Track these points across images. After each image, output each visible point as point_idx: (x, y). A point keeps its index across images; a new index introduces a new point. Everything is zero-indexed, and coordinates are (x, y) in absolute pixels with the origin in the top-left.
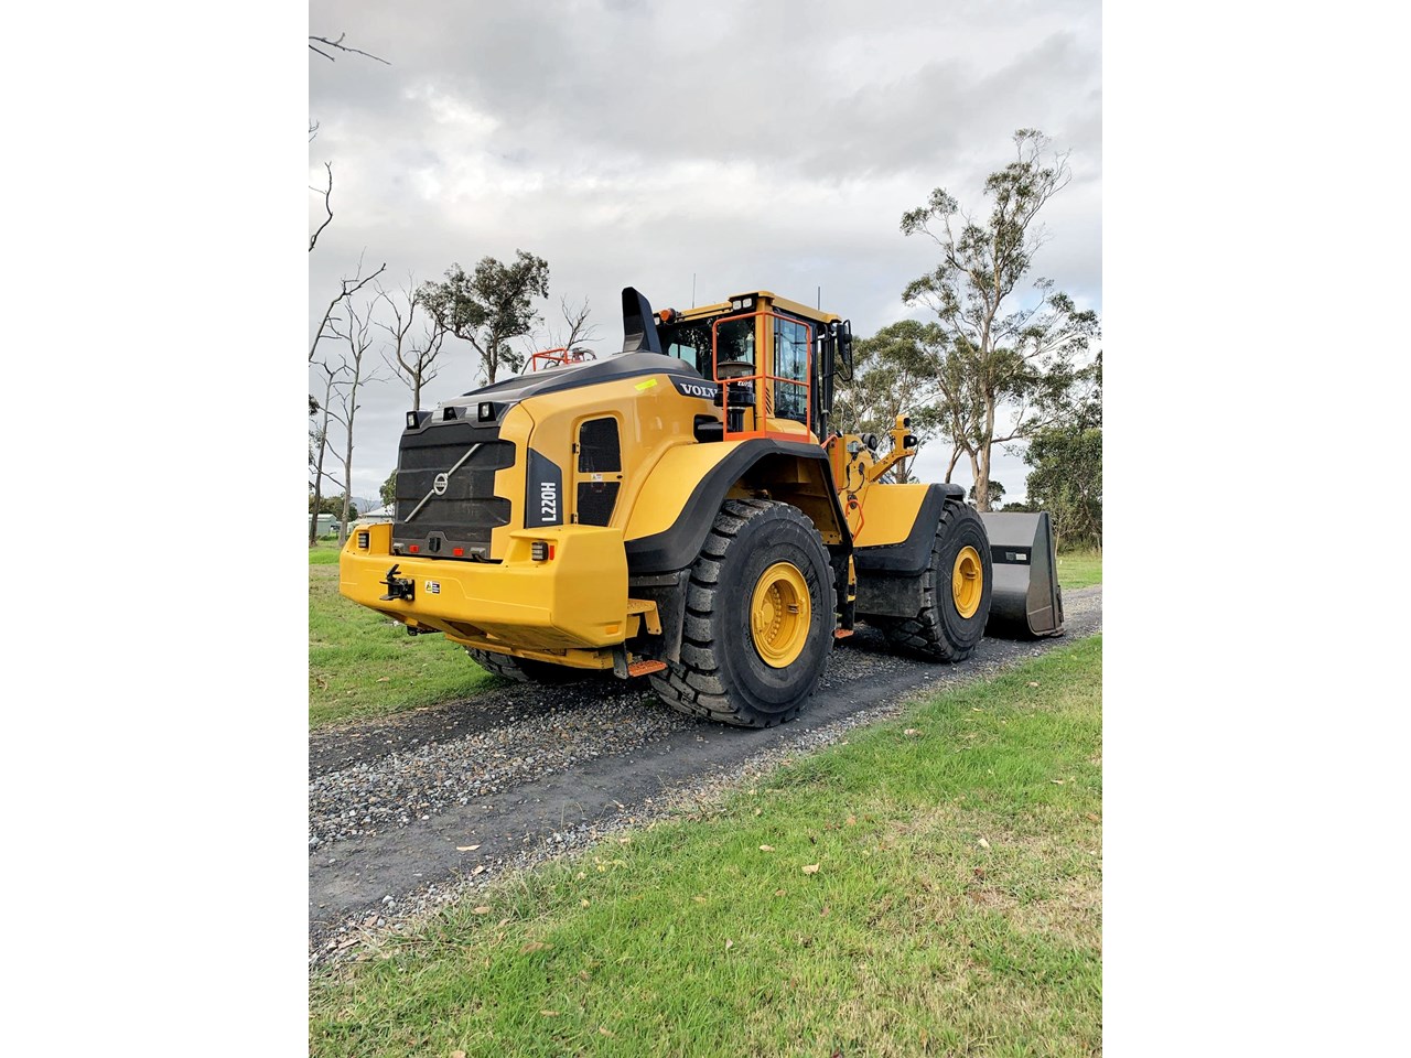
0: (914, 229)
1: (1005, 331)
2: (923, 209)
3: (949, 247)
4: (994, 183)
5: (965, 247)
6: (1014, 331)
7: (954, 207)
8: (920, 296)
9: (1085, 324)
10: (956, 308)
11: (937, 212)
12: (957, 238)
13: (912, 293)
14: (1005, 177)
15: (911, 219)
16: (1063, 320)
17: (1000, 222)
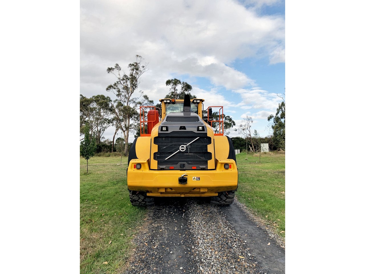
0: (110, 72)
1: (132, 102)
2: (113, 68)
3: (119, 79)
4: (130, 66)
5: (123, 79)
6: (134, 102)
7: (120, 69)
8: (111, 90)
9: (151, 103)
10: (121, 94)
11: (116, 69)
12: (121, 77)
13: (109, 88)
14: (133, 65)
15: (110, 69)
16: (146, 102)
17: (131, 75)
